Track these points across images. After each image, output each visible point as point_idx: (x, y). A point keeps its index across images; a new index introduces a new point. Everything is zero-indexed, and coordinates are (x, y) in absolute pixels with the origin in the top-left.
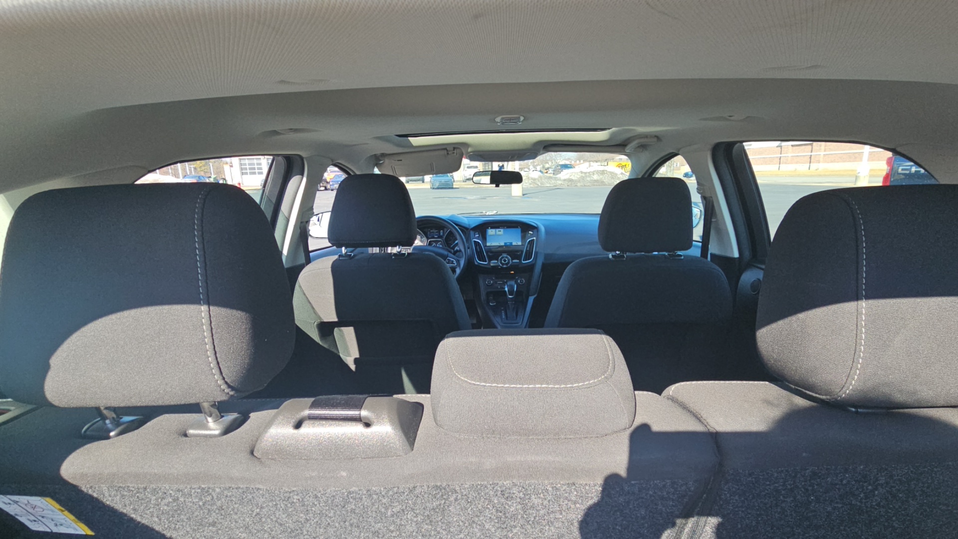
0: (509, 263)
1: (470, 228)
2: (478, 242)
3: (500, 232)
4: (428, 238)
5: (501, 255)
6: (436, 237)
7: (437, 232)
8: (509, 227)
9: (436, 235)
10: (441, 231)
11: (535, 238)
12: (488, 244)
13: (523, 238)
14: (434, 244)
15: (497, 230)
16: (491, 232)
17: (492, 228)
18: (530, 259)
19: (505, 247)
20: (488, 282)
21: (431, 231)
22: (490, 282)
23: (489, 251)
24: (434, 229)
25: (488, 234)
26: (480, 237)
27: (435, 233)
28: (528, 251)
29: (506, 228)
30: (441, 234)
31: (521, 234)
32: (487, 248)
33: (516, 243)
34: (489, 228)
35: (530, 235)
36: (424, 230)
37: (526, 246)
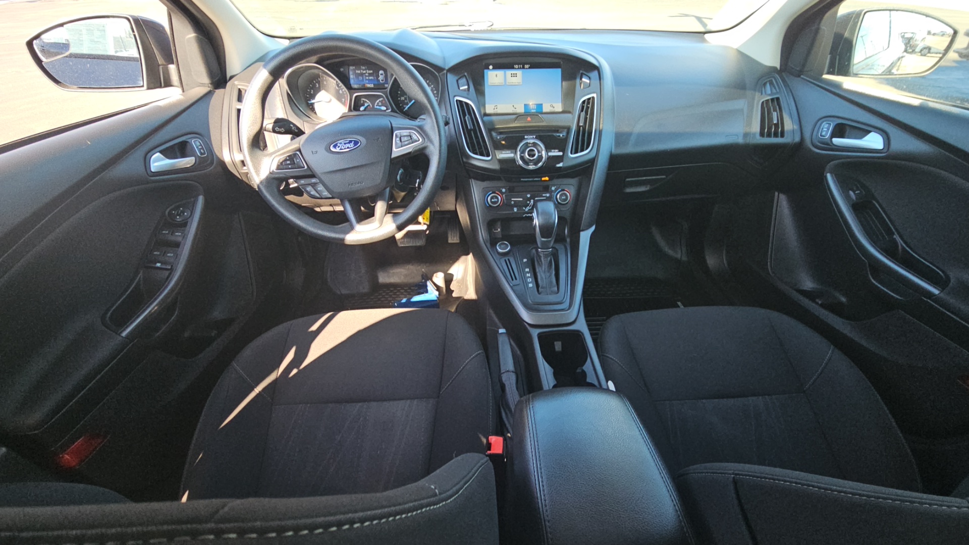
0: (540, 157)
1: (447, 68)
2: (467, 104)
3: (515, 77)
5: (523, 139)
6: (369, 86)
7: (370, 75)
8: (534, 66)
9: (371, 82)
10: (381, 72)
11: (595, 95)
12: (489, 109)
13: (569, 95)
14: (368, 103)
15: (509, 72)
16: (494, 77)
17: (497, 67)
18: (587, 149)
19: (530, 119)
20: (493, 200)
21: (357, 71)
22: (496, 200)
23: (494, 129)
24: (364, 68)
25: (489, 82)
26: (470, 90)
27: (366, 76)
28: (581, 128)
29: (529, 68)
30: (382, 80)
31: (564, 83)
32: (486, 118)
33: (554, 107)
34: (491, 67)
35: (584, 88)
36: (342, 69)
37: (573, 114)
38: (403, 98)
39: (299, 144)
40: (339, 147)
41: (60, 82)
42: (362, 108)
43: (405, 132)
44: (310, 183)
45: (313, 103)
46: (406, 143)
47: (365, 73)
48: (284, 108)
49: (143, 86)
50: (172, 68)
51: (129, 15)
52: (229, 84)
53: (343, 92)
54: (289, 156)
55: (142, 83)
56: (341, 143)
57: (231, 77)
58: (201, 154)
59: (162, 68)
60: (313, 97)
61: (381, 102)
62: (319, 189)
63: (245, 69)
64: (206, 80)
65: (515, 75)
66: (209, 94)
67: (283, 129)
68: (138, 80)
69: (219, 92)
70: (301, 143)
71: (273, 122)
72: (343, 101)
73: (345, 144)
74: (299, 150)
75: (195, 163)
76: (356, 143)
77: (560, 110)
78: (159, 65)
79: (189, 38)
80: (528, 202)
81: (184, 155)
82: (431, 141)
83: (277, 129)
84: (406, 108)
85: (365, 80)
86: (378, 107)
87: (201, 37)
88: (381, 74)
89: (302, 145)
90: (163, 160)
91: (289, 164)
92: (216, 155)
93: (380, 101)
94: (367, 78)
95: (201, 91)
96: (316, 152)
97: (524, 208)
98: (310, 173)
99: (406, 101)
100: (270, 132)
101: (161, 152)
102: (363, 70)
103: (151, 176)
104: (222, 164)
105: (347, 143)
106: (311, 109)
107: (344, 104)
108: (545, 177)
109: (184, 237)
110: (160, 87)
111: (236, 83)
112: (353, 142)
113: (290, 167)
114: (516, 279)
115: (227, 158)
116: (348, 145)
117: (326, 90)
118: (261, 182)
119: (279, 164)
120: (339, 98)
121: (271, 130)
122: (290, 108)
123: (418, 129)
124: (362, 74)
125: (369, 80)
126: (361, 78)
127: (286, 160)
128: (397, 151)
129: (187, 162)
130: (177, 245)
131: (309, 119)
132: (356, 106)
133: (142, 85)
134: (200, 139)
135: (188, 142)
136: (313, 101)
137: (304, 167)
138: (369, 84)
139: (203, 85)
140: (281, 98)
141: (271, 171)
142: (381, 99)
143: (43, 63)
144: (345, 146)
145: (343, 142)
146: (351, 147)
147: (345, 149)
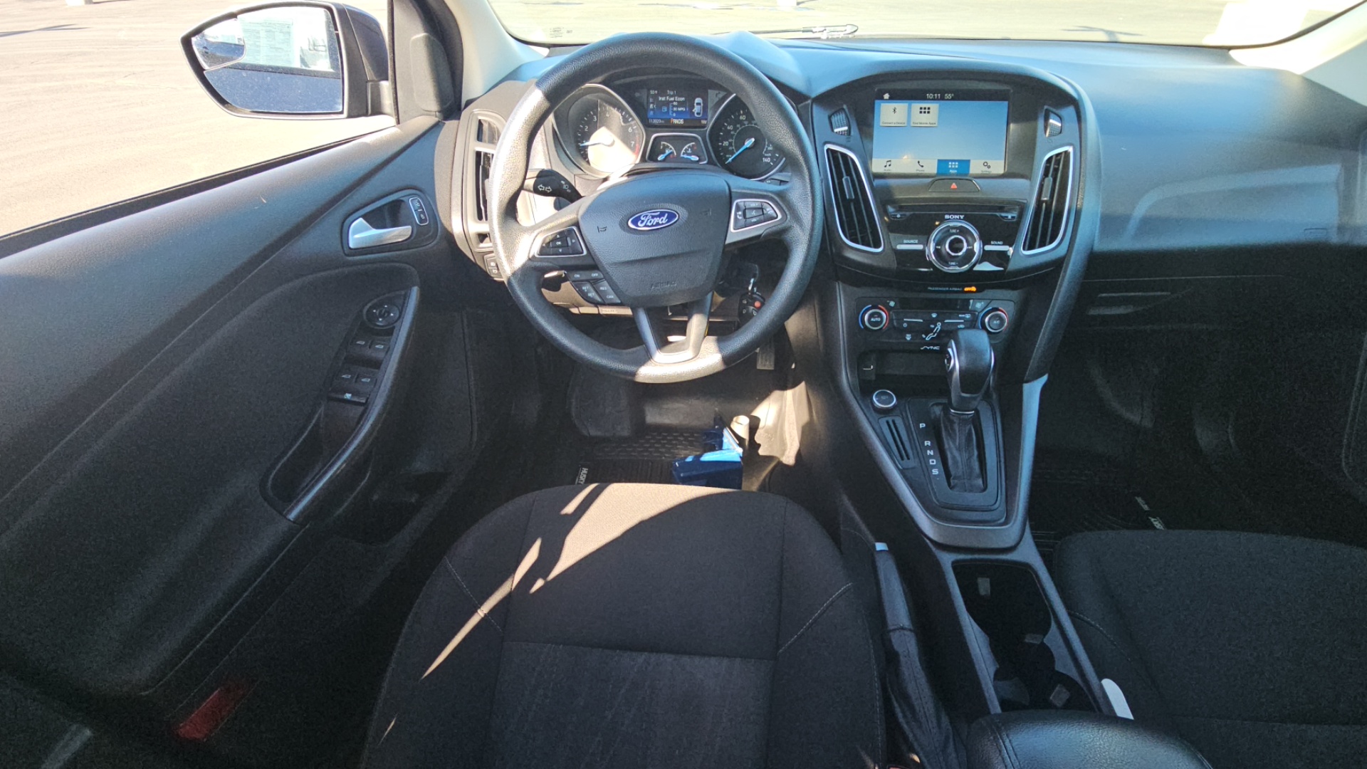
0: (970, 253)
1: (813, 95)
2: (844, 156)
3: (926, 114)
4: (648, 126)
5: (941, 219)
6: (676, 121)
7: (681, 104)
8: (961, 96)
9: (679, 115)
10: (698, 100)
11: (1070, 149)
12: (878, 166)
14: (670, 149)
15: (917, 106)
16: (889, 113)
17: (896, 96)
18: (1051, 242)
19: (956, 187)
20: (872, 320)
21: (660, 98)
22: (879, 319)
23: (893, 202)
24: (672, 93)
25: (881, 121)
26: (852, 133)
27: (674, 106)
28: (1044, 204)
29: (953, 99)
30: (698, 114)
31: (1012, 126)
32: (877, 182)
33: (989, 167)
34: (887, 96)
35: (1050, 135)
36: (637, 95)
37: (1030, 180)
38: (726, 143)
39: (577, 215)
40: (643, 221)
41: (228, 103)
42: (660, 158)
43: (753, 203)
44: (589, 278)
45: (587, 147)
46: (754, 220)
47: (672, 102)
48: (547, 153)
49: (342, 113)
50: (386, 86)
51: (332, 4)
52: (465, 114)
53: (633, 129)
54: (560, 233)
55: (341, 107)
56: (647, 216)
57: (469, 103)
58: (421, 220)
59: (372, 85)
60: (587, 136)
61: (692, 148)
62: (601, 288)
63: (490, 90)
64: (433, 105)
65: (927, 110)
66: (436, 127)
67: (549, 188)
68: (336, 103)
69: (450, 124)
70: (581, 212)
71: (536, 175)
72: (632, 145)
73: (653, 217)
74: (577, 224)
75: (411, 236)
76: (671, 216)
77: (1001, 171)
78: (367, 81)
79: (417, 39)
80: (932, 326)
81: (395, 224)
82: (797, 218)
83: (541, 188)
84: (730, 159)
85: (670, 112)
86: (685, 156)
87: (432, 38)
88: (698, 104)
89: (583, 217)
90: (367, 230)
91: (559, 247)
92: (442, 224)
93: (689, 147)
94: (675, 109)
95: (425, 122)
96: (605, 229)
97: (924, 336)
98: (591, 262)
99: (730, 148)
100: (529, 191)
101: (365, 217)
102: (671, 96)
103: (348, 255)
104: (449, 237)
105: (656, 216)
106: (582, 155)
107: (633, 149)
108: (970, 286)
109: (388, 351)
110: (366, 114)
111: (476, 111)
112: (666, 215)
113: (560, 250)
114: (908, 459)
115: (456, 228)
116: (657, 220)
117: (608, 127)
118: (514, 274)
119: (544, 245)
120: (626, 139)
121: (532, 189)
122: (555, 153)
123: (776, 198)
124: (667, 103)
125: (677, 112)
126: (665, 109)
127: (554, 240)
128: (735, 234)
129: (399, 233)
130: (376, 364)
131: (580, 172)
132: (651, 154)
133: (341, 110)
134: (419, 196)
135: (402, 201)
136: (586, 144)
137: (582, 253)
138: (677, 118)
139: (428, 113)
140: (544, 137)
141: (531, 256)
142: (693, 143)
143: (204, 72)
144: (653, 220)
145: (649, 214)
146: (663, 224)
147: (652, 226)
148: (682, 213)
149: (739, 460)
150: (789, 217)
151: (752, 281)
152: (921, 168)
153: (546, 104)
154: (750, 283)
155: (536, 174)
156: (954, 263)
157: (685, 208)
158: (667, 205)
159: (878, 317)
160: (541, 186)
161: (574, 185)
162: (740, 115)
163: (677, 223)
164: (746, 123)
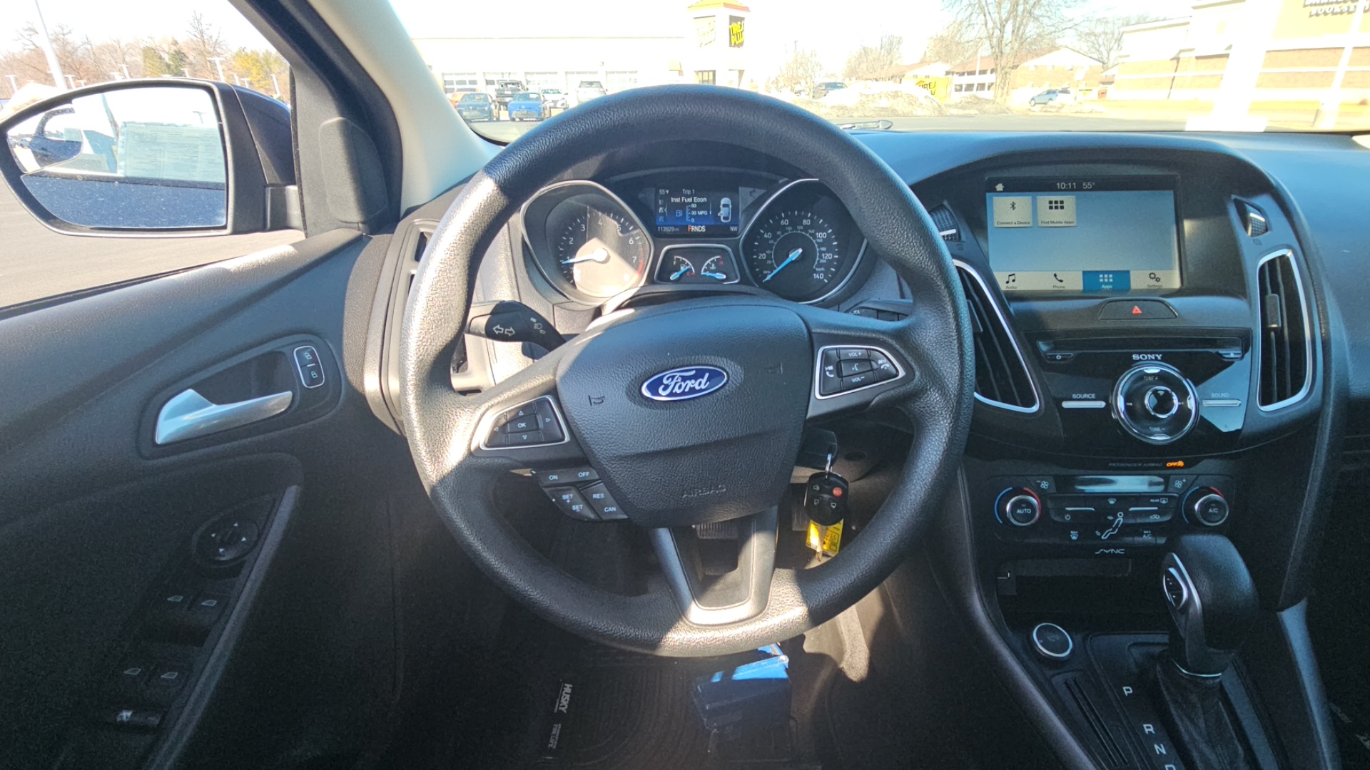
0: (1184, 414)
3: (1059, 210)
4: (657, 236)
5: (1130, 363)
6: (694, 229)
7: (701, 206)
8: (1104, 184)
9: (699, 221)
10: (725, 201)
11: (1287, 253)
14: (687, 265)
15: (1044, 199)
16: (1005, 209)
17: (1013, 187)
18: (1294, 393)
19: (1140, 312)
20: (1019, 511)
21: (672, 200)
22: (1029, 511)
23: (1047, 336)
24: (689, 192)
25: (995, 222)
26: (963, 238)
27: (692, 209)
28: (1273, 334)
29: (1094, 189)
30: (725, 218)
31: (1188, 225)
32: (1013, 307)
33: (1158, 280)
34: (1000, 187)
35: (1252, 235)
36: (641, 196)
37: (1245, 297)
38: (763, 256)
39: (555, 375)
40: (666, 387)
41: (55, 218)
42: (674, 277)
43: (855, 350)
44: (576, 480)
45: (572, 264)
46: (856, 380)
47: (690, 204)
48: (513, 275)
49: (225, 227)
50: (292, 189)
51: (213, 83)
52: (402, 225)
53: (635, 241)
54: (524, 408)
55: (225, 219)
56: (673, 377)
57: (410, 211)
58: (312, 381)
59: (272, 190)
60: (573, 251)
61: (716, 262)
62: (595, 496)
63: (438, 196)
64: (353, 214)
65: (1059, 205)
66: (355, 245)
67: (511, 329)
68: (217, 215)
69: (379, 240)
70: (562, 370)
71: (489, 312)
72: (634, 261)
73: (684, 379)
74: (553, 391)
75: (290, 407)
76: (715, 376)
77: (1176, 284)
78: (266, 186)
79: (331, 125)
80: (1110, 518)
81: (268, 388)
83: (497, 329)
84: (769, 277)
85: (687, 217)
86: (708, 274)
87: (352, 124)
88: (724, 206)
89: (563, 378)
90: (200, 406)
91: (523, 431)
92: (349, 383)
93: (713, 262)
94: (694, 213)
95: (338, 237)
96: (602, 400)
97: (1098, 533)
98: (578, 454)
99: (769, 262)
100: (480, 335)
101: (195, 387)
102: (687, 196)
103: (148, 459)
105: (690, 378)
106: (565, 275)
107: (635, 266)
108: (1176, 460)
109: (225, 607)
110: (263, 229)
111: (417, 221)
112: (707, 375)
113: (525, 437)
115: (371, 385)
116: (690, 384)
117: (601, 238)
118: (442, 481)
119: (496, 429)
120: (625, 252)
121: (483, 332)
122: (525, 275)
123: (894, 343)
124: (683, 206)
125: (697, 217)
126: (679, 213)
127: (515, 419)
130: (199, 637)
131: (564, 299)
132: (659, 274)
133: (224, 224)
134: (310, 342)
135: (281, 353)
136: (571, 261)
137: (563, 439)
138: (697, 225)
139: (347, 224)
140: (509, 254)
141: (473, 448)
142: (718, 257)
143: (22, 177)
144: (684, 385)
145: (678, 374)
146: (701, 390)
147: (683, 393)
148: (733, 371)
149: (784, 675)
150: (917, 373)
151: (829, 458)
152: (1059, 284)
153: (502, 201)
154: (827, 462)
155: (489, 309)
156: (1158, 429)
157: (740, 363)
158: (709, 359)
159: (1027, 508)
160: (498, 327)
161: (552, 324)
162: (781, 218)
163: (727, 388)
164: (790, 228)
